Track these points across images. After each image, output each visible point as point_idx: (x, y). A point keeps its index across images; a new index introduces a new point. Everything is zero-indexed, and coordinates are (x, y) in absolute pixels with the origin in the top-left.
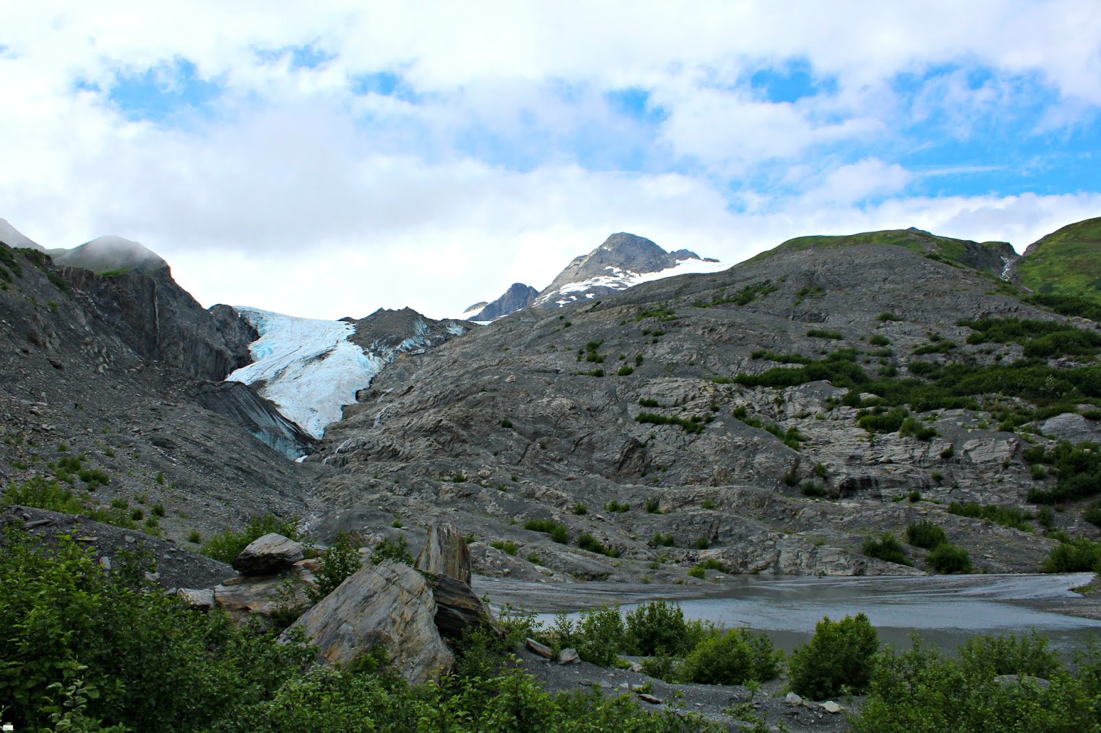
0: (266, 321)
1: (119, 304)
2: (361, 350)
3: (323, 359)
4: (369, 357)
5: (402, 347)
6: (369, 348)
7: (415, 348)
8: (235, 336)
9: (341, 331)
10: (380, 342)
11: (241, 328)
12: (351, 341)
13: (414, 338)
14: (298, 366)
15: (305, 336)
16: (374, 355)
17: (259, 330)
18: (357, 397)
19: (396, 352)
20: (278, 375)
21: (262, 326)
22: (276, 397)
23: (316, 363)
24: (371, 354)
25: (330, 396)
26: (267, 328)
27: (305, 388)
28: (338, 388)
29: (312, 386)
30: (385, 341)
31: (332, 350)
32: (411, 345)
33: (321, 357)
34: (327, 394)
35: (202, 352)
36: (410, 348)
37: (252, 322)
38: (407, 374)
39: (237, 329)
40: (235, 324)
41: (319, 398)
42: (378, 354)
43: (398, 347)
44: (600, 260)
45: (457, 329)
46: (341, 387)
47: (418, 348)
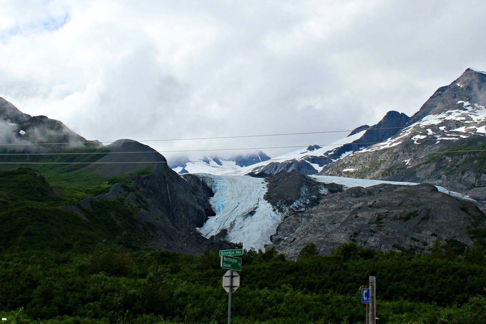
0: (217, 183)
1: (152, 191)
2: (272, 208)
3: (253, 215)
4: (276, 213)
5: (293, 206)
6: (276, 206)
7: (300, 207)
8: (202, 195)
9: (259, 189)
10: (281, 202)
11: (203, 189)
12: (266, 200)
13: (300, 199)
14: (240, 220)
15: (240, 195)
16: (279, 211)
17: (213, 189)
18: (271, 239)
19: (290, 209)
20: (232, 225)
21: (215, 187)
22: (234, 240)
23: (249, 217)
24: (277, 210)
25: (259, 240)
26: (217, 188)
27: (246, 235)
28: (262, 235)
29: (250, 234)
30: (284, 201)
31: (256, 208)
32: (298, 205)
33: (252, 213)
34: (257, 239)
35: (191, 211)
36: (297, 207)
37: (209, 184)
38: (294, 229)
39: (202, 191)
40: (200, 187)
41: (254, 241)
42: (281, 210)
43: (291, 207)
44: (453, 95)
45: (325, 190)
46: (263, 234)
47: (302, 207)
